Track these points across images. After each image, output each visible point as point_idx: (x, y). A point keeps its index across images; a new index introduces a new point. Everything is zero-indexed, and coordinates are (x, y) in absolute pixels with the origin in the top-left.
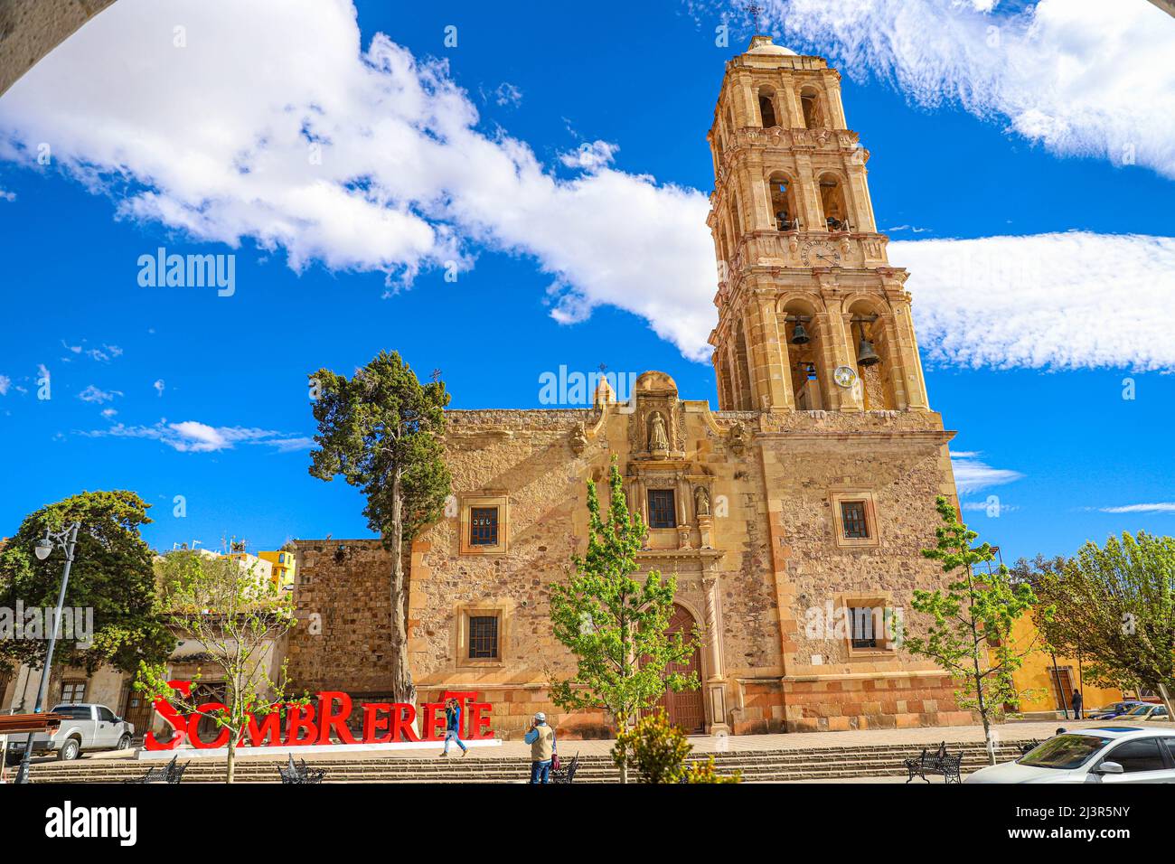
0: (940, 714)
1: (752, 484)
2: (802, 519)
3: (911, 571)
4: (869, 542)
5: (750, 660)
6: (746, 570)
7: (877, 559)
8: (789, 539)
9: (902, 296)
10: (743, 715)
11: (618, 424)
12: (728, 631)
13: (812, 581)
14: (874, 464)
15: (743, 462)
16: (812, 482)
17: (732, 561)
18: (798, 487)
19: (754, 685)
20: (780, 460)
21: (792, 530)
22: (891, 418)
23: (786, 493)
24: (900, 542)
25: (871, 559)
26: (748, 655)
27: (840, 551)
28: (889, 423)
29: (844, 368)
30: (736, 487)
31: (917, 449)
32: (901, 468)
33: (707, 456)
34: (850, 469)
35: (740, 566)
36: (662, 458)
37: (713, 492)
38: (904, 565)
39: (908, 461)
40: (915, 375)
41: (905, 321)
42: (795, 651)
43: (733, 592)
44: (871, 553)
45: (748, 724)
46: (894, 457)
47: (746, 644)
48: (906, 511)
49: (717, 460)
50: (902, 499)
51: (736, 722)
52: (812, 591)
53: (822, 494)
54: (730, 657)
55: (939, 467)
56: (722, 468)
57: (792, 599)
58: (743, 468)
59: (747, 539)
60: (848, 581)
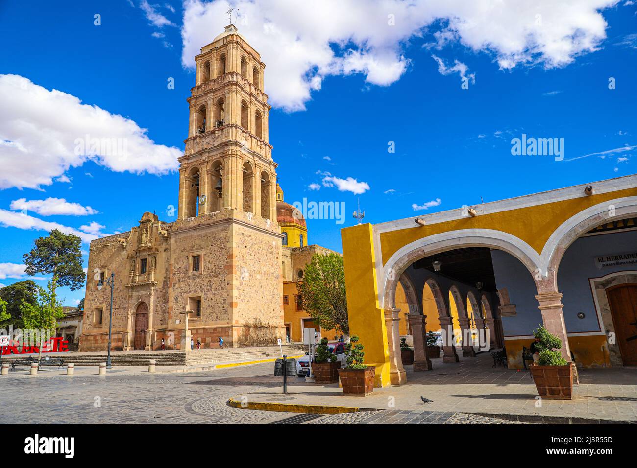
0: (211, 343)
1: (169, 252)
2: (180, 265)
3: (212, 284)
4: (199, 272)
5: (161, 322)
6: (164, 288)
7: (201, 279)
8: (175, 274)
9: (229, 155)
10: (156, 343)
11: (136, 235)
12: (157, 311)
13: (180, 290)
14: (206, 238)
15: (167, 244)
16: (184, 249)
17: (160, 286)
18: (180, 252)
19: (159, 331)
20: (176, 242)
21: (176, 270)
22: (215, 215)
23: (176, 255)
24: (210, 271)
25: (199, 280)
26: (161, 320)
27: (189, 277)
28: (214, 217)
29: (203, 196)
30: (164, 254)
31: (221, 228)
32: (214, 238)
33: (157, 243)
34: (197, 242)
35: (162, 286)
36: (141, 247)
37: (158, 257)
38: (210, 281)
39: (217, 234)
40: (228, 192)
41: (228, 167)
42: (172, 319)
43: (159, 296)
44: (199, 277)
45: (156, 347)
46: (213, 233)
47: (161, 316)
48: (213, 257)
49: (160, 245)
50: (213, 252)
51: (154, 346)
52: (179, 295)
53: (186, 254)
54: (156, 321)
55: (228, 235)
56: (161, 248)
57: (173, 298)
58: (167, 246)
59: (165, 276)
60: (191, 289)
